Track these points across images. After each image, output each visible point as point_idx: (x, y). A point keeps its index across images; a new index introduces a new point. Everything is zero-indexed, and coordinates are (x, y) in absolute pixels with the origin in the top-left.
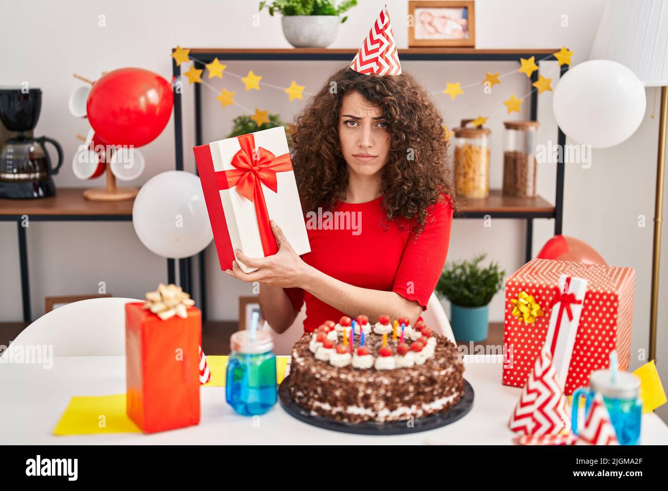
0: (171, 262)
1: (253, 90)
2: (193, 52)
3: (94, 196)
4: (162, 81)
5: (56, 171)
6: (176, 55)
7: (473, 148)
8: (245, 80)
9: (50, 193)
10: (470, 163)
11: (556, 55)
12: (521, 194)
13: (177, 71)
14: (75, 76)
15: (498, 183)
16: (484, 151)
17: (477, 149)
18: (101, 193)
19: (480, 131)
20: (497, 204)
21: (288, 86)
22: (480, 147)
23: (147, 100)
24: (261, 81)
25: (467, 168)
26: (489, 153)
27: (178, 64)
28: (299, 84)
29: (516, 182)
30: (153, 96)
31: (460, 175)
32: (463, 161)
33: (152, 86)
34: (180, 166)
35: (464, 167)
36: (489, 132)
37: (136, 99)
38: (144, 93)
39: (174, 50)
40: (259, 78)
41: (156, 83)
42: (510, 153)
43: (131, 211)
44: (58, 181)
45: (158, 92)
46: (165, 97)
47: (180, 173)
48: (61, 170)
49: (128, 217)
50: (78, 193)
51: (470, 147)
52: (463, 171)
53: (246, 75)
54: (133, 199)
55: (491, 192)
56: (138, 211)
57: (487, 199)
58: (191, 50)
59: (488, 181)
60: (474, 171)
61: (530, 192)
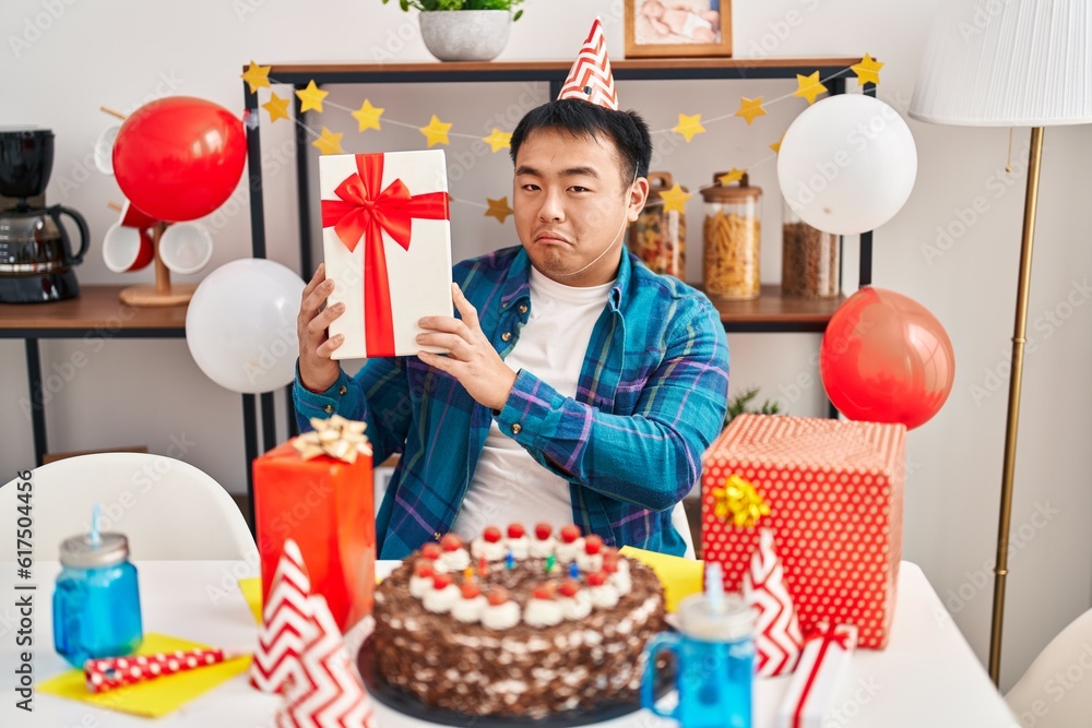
0: (248, 399)
1: (370, 131)
2: (276, 71)
3: (133, 298)
4: (228, 118)
5: (79, 259)
6: (249, 77)
7: (732, 218)
8: (357, 114)
9: (69, 293)
10: (727, 243)
11: (854, 68)
12: (809, 292)
13: (251, 101)
14: (103, 109)
15: (774, 274)
16: (750, 225)
17: (740, 221)
18: (145, 294)
19: (743, 192)
20: (773, 309)
21: (426, 123)
22: (744, 218)
23: (204, 146)
24: (383, 116)
25: (722, 250)
26: (758, 227)
27: (253, 91)
28: (442, 120)
29: (801, 273)
30: (214, 140)
31: (711, 261)
32: (715, 240)
33: (213, 126)
34: (259, 251)
35: (717, 249)
36: (758, 192)
37: (186, 146)
38: (200, 136)
39: (246, 69)
40: (380, 111)
41: (220, 121)
42: (791, 225)
43: (184, 322)
44: (83, 274)
45: (222, 134)
46: (232, 143)
47: (260, 262)
48: (86, 257)
49: (179, 332)
50: (111, 293)
51: (727, 217)
52: (715, 256)
53: (359, 107)
54: (186, 304)
55: (764, 290)
56: (195, 322)
57: (756, 301)
58: (273, 67)
59: (758, 271)
60: (734, 255)
61: (824, 290)
